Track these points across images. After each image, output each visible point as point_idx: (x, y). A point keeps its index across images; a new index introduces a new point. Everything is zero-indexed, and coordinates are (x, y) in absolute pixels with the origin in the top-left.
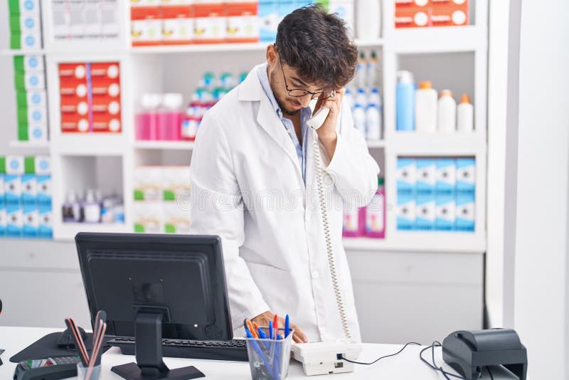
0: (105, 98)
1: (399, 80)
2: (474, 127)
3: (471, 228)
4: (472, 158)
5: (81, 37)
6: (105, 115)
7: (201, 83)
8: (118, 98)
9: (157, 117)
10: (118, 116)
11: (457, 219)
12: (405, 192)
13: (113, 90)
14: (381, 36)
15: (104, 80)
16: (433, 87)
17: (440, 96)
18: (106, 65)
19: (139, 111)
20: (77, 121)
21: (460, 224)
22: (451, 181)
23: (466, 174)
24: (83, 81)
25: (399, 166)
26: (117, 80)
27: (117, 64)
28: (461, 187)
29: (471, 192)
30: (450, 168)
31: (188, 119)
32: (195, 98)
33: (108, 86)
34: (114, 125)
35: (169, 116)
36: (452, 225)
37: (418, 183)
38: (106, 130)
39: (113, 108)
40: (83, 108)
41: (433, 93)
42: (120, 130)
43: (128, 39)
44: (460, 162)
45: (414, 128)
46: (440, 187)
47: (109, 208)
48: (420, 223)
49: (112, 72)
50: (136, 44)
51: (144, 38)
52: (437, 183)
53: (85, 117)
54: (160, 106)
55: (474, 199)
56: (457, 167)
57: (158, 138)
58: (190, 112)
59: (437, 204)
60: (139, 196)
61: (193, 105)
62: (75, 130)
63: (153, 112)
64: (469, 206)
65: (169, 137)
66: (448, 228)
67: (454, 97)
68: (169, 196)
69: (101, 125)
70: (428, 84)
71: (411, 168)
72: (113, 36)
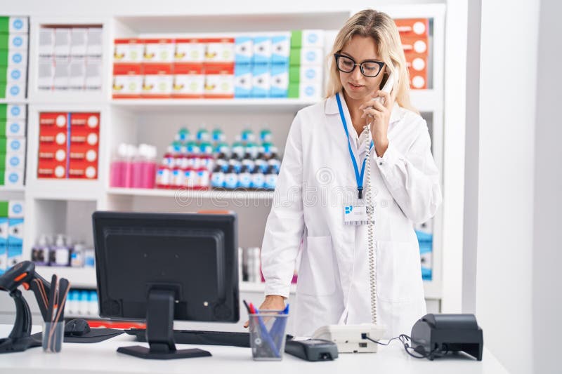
0: (84, 146)
5: (65, 88)
6: (83, 163)
8: (96, 147)
9: (132, 167)
10: (95, 164)
13: (92, 139)
15: (85, 130)
18: (87, 115)
19: (115, 159)
20: (54, 168)
24: (63, 130)
26: (96, 130)
27: (97, 115)
29: (429, 242)
31: (162, 168)
32: (171, 150)
33: (87, 136)
34: (90, 172)
35: (142, 165)
38: (83, 176)
39: (91, 156)
40: (60, 155)
42: (96, 177)
43: (110, 92)
47: (79, 252)
49: (92, 122)
50: (116, 97)
51: (125, 91)
55: (431, 249)
57: (132, 186)
58: (165, 162)
61: (168, 156)
62: (51, 176)
63: (128, 161)
64: (427, 255)
65: (141, 186)
69: (77, 172)
72: (96, 88)
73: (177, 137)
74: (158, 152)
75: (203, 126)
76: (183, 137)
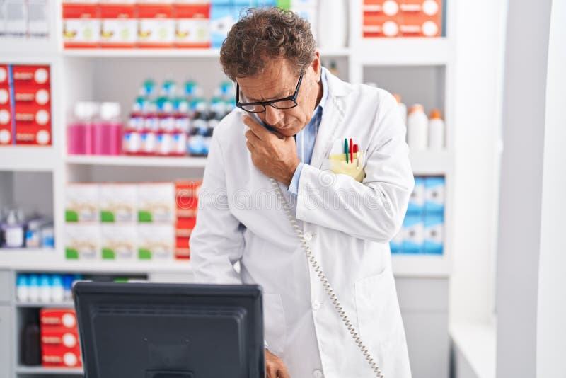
0: (32, 105)
2: (445, 145)
3: (439, 251)
4: (441, 177)
6: (31, 126)
7: (142, 92)
8: (48, 106)
9: (93, 128)
10: (48, 127)
11: (425, 242)
13: (41, 97)
14: (347, 45)
15: (32, 86)
17: (409, 111)
18: (33, 68)
19: (72, 121)
21: (428, 246)
22: (419, 202)
23: (435, 195)
24: (4, 85)
26: (47, 86)
27: (47, 68)
28: (429, 207)
29: (440, 213)
30: (419, 187)
31: (130, 131)
33: (35, 93)
34: (42, 136)
35: (106, 128)
36: (420, 247)
38: (32, 143)
39: (42, 117)
40: (4, 117)
42: (50, 143)
43: (60, 40)
44: (429, 182)
47: (35, 231)
49: (40, 76)
50: (69, 46)
51: (80, 39)
53: (7, 127)
54: (96, 116)
55: (443, 220)
56: (426, 186)
57: (93, 152)
58: (133, 124)
59: (405, 226)
60: (72, 217)
61: (134, 116)
63: (88, 123)
64: (438, 228)
65: (106, 151)
66: (414, 251)
67: (426, 112)
68: (107, 218)
69: (27, 137)
70: (397, 97)
72: (42, 35)
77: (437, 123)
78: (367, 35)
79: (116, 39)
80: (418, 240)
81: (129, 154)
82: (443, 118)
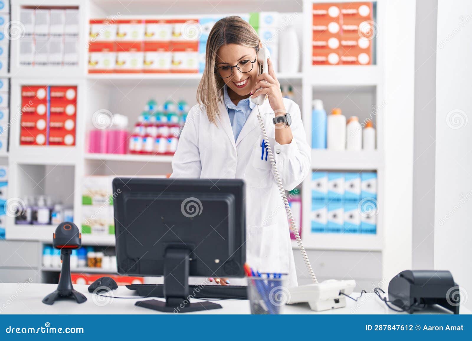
0: (63, 116)
1: (313, 108)
2: (376, 147)
3: (373, 231)
4: (375, 172)
5: (44, 64)
6: (61, 131)
8: (74, 117)
10: (73, 132)
11: (361, 223)
12: (318, 200)
13: (70, 110)
14: (300, 70)
15: (63, 101)
16: (343, 113)
17: (348, 122)
18: (65, 88)
20: (35, 136)
21: (364, 227)
22: (356, 192)
23: (369, 186)
24: (43, 101)
25: (314, 178)
26: (74, 102)
27: (75, 88)
28: (364, 196)
30: (356, 180)
32: (141, 119)
33: (65, 107)
34: (69, 139)
35: (116, 133)
36: (357, 228)
37: (329, 192)
38: (61, 144)
39: (69, 125)
40: (41, 124)
41: (342, 119)
42: (74, 144)
43: (86, 67)
44: (364, 175)
45: (326, 146)
46: (348, 196)
47: (59, 212)
48: (331, 226)
49: (70, 94)
50: (91, 72)
51: (99, 67)
52: (346, 192)
53: (43, 132)
56: (362, 180)
57: (107, 152)
58: (138, 130)
59: (345, 210)
60: (87, 201)
61: (138, 125)
62: (33, 143)
65: (115, 151)
66: (354, 231)
67: (360, 122)
69: (57, 139)
70: (339, 111)
71: (324, 180)
72: (73, 64)
73: (147, 108)
74: (130, 121)
75: (170, 97)
76: (151, 108)
77: (370, 131)
78: (315, 63)
79: (127, 67)
80: (356, 222)
81: (134, 152)
82: (374, 127)
